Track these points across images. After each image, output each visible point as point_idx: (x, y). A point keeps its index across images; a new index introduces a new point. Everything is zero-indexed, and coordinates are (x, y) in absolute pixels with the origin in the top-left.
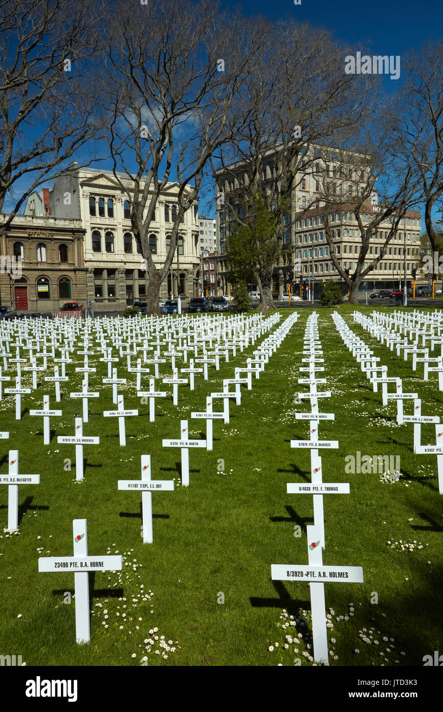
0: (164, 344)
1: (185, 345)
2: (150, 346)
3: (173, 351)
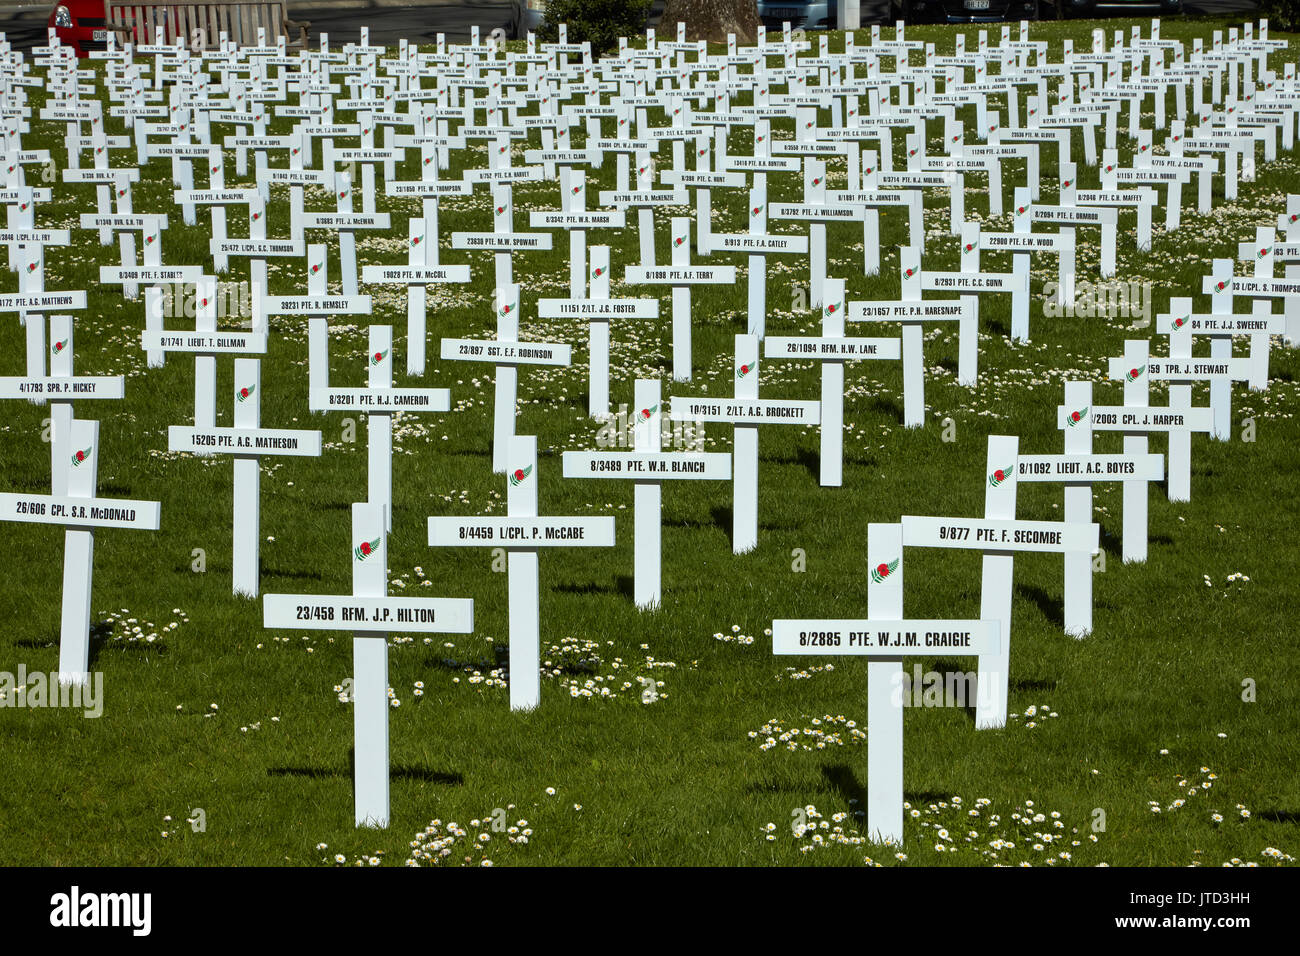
0: (544, 242)
1: (680, 256)
2: (448, 256)
3: (601, 285)
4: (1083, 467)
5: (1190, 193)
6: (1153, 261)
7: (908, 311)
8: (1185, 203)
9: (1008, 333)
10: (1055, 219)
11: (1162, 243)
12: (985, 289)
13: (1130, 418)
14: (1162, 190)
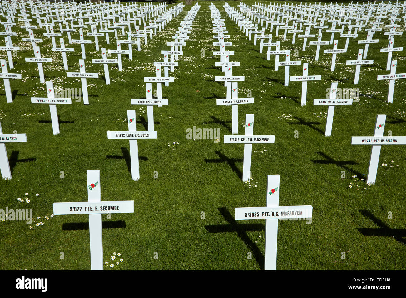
4: (134, 135)
5: (158, 29)
6: (153, 41)
7: (104, 61)
8: (157, 30)
9: (129, 58)
10: (136, 36)
11: (154, 38)
12: (122, 53)
13: (148, 102)
14: (153, 29)
